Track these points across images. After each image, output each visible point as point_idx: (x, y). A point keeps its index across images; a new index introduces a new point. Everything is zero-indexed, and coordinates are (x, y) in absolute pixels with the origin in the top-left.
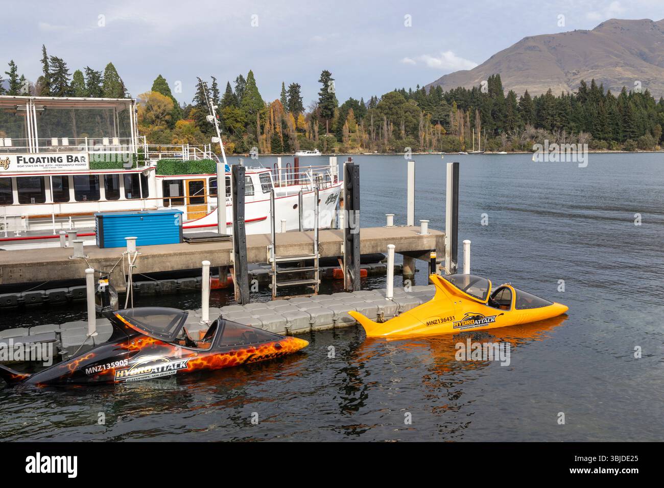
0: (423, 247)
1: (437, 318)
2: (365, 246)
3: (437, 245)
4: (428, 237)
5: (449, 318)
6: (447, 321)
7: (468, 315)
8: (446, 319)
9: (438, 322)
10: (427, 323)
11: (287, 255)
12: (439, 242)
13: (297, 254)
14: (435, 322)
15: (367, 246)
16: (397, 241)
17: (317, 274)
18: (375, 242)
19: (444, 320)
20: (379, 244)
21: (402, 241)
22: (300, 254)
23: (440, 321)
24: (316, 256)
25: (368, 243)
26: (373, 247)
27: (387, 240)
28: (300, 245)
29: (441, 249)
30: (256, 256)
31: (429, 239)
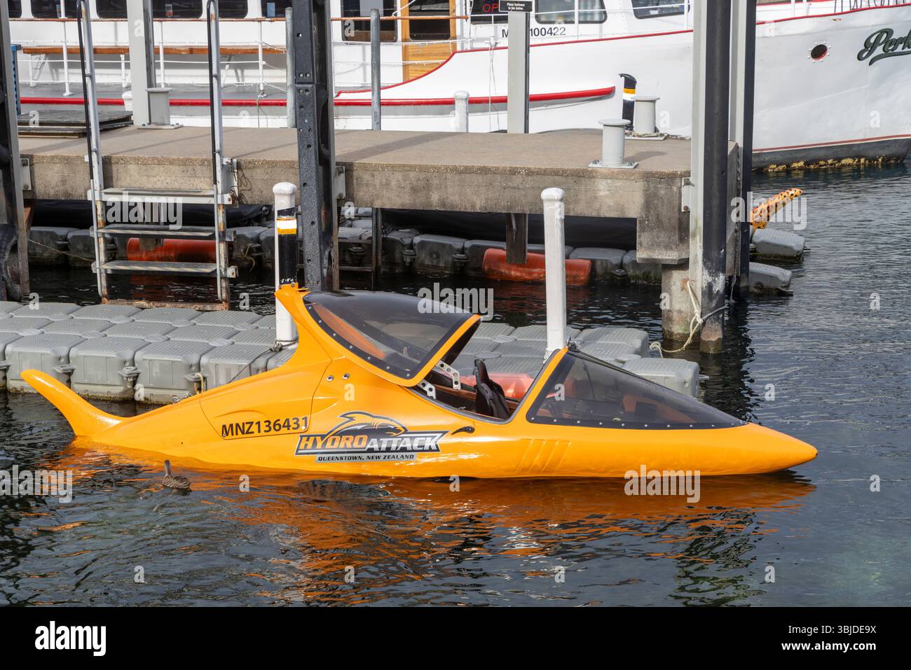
0: (597, 205)
1: (254, 417)
2: (388, 184)
3: (648, 205)
4: (612, 175)
5: (292, 423)
6: (284, 430)
7: (352, 419)
8: (282, 423)
9: (254, 428)
10: (224, 427)
11: (150, 186)
12: (655, 195)
13: (176, 186)
14: (247, 427)
15: (393, 183)
16: (498, 177)
17: (221, 250)
18: (422, 176)
19: (274, 426)
20: (435, 181)
21: (517, 180)
22: (185, 187)
23: (263, 426)
24: (219, 199)
25: (399, 176)
26: (414, 190)
27: (461, 172)
28: (185, 163)
29: (666, 221)
30: (64, 182)
31: (619, 183)
